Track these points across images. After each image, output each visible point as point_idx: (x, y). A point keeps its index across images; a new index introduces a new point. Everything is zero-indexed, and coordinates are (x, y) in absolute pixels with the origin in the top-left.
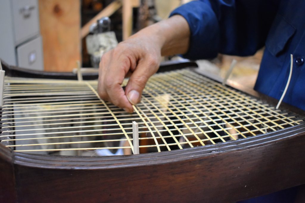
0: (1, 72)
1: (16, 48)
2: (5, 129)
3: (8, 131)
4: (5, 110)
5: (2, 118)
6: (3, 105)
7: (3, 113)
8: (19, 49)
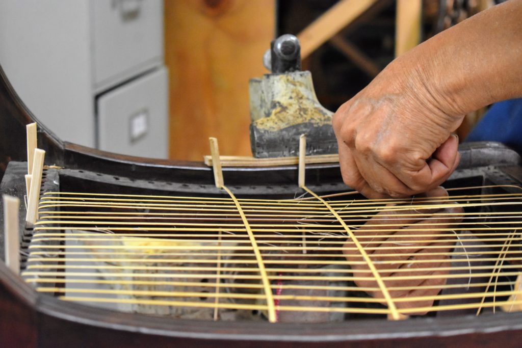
0: (38, 153)
1: (97, 97)
2: (33, 263)
3: (38, 266)
4: (38, 230)
5: (31, 243)
6: (37, 221)
7: (35, 235)
8: (103, 101)
